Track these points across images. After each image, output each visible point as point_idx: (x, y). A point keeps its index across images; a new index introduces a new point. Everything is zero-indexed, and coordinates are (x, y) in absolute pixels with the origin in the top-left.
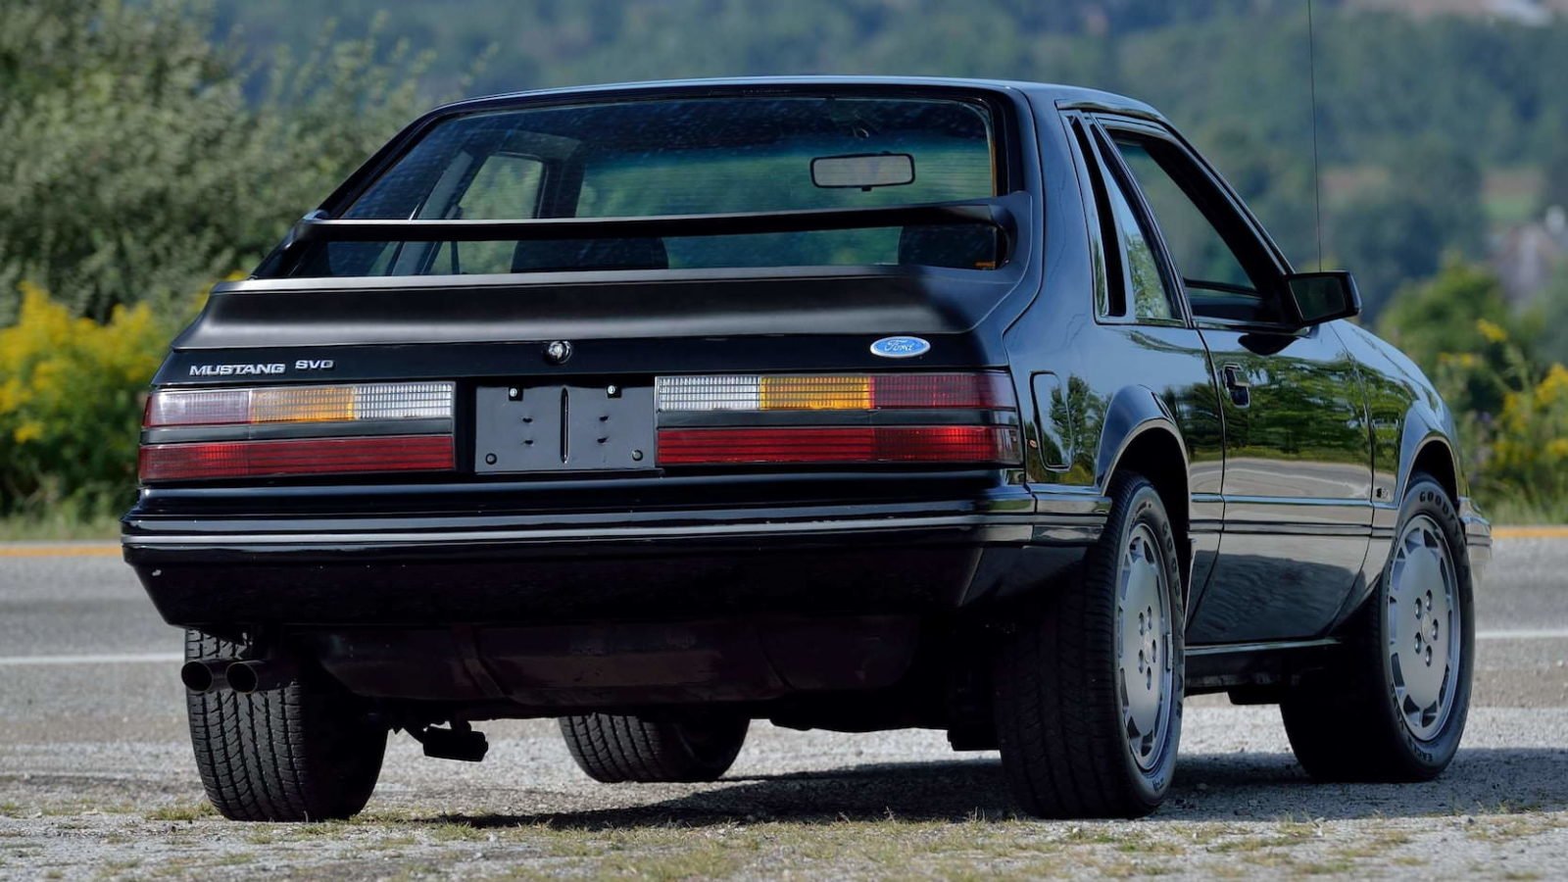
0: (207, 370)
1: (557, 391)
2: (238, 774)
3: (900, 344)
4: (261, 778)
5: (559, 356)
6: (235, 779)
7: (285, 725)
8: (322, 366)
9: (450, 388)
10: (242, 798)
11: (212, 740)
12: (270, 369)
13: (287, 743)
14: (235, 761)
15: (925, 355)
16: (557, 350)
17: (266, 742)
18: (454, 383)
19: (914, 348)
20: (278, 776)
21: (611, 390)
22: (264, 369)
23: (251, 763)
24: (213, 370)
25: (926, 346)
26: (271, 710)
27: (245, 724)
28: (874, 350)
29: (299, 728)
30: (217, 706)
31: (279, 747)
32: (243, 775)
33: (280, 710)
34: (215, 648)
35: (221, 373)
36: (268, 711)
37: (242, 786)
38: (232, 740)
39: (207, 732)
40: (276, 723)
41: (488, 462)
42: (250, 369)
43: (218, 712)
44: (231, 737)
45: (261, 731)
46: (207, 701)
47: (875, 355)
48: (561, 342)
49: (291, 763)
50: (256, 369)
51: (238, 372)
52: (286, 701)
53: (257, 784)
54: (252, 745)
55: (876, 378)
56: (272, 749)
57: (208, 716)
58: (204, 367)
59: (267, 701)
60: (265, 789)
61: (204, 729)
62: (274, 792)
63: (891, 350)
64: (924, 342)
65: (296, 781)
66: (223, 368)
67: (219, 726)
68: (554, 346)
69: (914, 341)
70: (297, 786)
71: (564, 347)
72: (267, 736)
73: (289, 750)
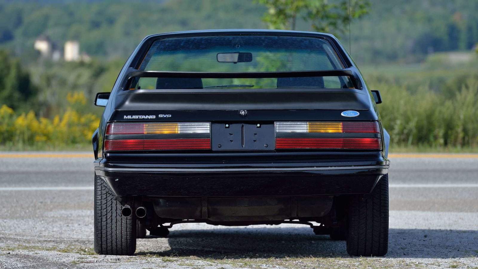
0: (129, 117)
1: (240, 125)
2: (109, 241)
3: (350, 113)
4: (116, 242)
5: (243, 115)
6: (108, 242)
7: (127, 226)
8: (168, 116)
9: (209, 124)
10: (108, 248)
11: (103, 230)
12: (151, 117)
13: (127, 232)
14: (109, 237)
15: (358, 116)
16: (243, 113)
17: (120, 231)
18: (210, 122)
19: (355, 114)
20: (122, 241)
21: (258, 125)
22: (148, 117)
23: (114, 238)
24: (132, 117)
25: (358, 114)
26: (123, 221)
27: (114, 226)
28: (342, 114)
29: (131, 227)
30: (106, 220)
31: (124, 233)
32: (111, 241)
33: (126, 221)
34: (106, 202)
35: (134, 118)
36: (122, 222)
37: (109, 245)
38: (109, 230)
39: (101, 228)
40: (124, 225)
41: (218, 147)
42: (143, 117)
43: (106, 222)
44: (109, 229)
45: (119, 227)
46: (102, 218)
47: (342, 116)
48: (244, 110)
49: (127, 237)
50: (146, 117)
51: (140, 118)
52: (128, 219)
53: (114, 244)
54: (115, 232)
55: (343, 123)
56: (121, 234)
57: (103, 223)
58: (128, 116)
59: (122, 219)
60: (117, 246)
61: (101, 227)
62: (119, 246)
63: (348, 115)
64: (358, 113)
65: (127, 243)
66: (135, 116)
67: (106, 226)
68: (242, 112)
69: (355, 112)
70: (127, 245)
71: (245, 112)
72: (121, 229)
73: (127, 233)
